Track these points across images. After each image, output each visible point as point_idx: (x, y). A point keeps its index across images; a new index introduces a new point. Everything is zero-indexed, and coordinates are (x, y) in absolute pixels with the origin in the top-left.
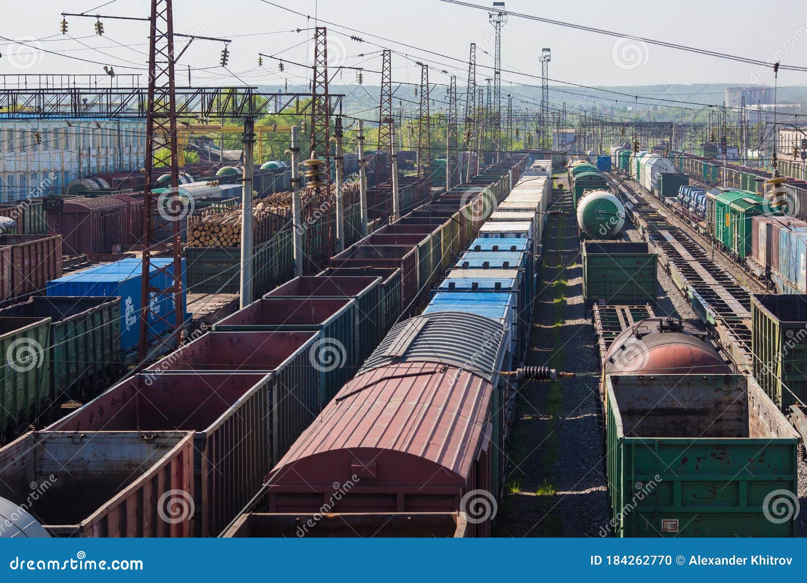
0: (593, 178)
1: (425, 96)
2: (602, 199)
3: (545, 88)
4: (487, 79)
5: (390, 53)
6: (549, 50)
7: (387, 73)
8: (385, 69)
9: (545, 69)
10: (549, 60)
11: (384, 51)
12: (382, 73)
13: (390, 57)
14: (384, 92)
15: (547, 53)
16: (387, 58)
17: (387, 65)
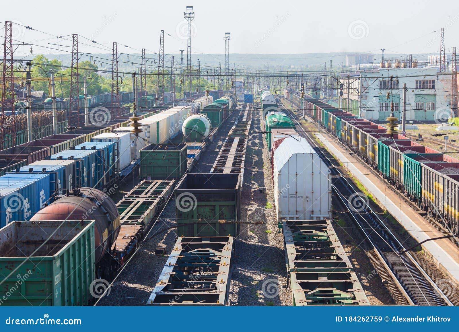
0: (214, 107)
1: (115, 60)
2: (196, 119)
3: (227, 55)
4: (181, 50)
5: (77, 36)
6: (229, 34)
7: (75, 47)
8: (74, 45)
9: (227, 44)
10: (229, 39)
11: (74, 34)
12: (73, 47)
13: (77, 38)
14: (74, 58)
15: (228, 35)
16: (75, 38)
17: (75, 43)
